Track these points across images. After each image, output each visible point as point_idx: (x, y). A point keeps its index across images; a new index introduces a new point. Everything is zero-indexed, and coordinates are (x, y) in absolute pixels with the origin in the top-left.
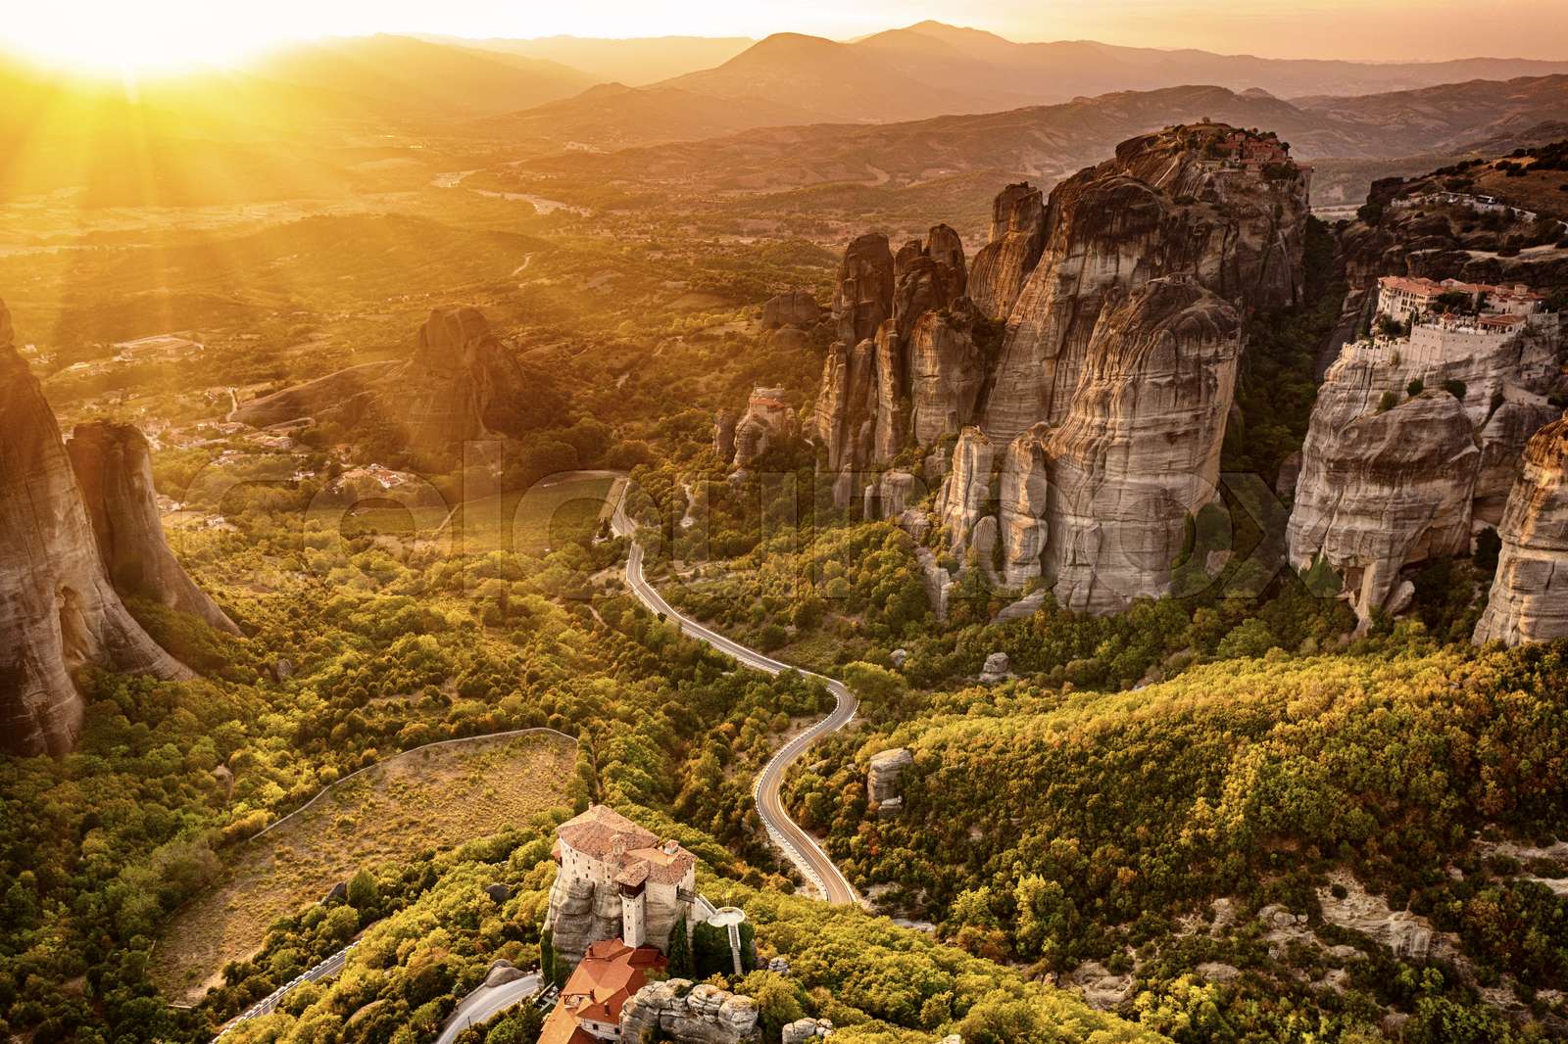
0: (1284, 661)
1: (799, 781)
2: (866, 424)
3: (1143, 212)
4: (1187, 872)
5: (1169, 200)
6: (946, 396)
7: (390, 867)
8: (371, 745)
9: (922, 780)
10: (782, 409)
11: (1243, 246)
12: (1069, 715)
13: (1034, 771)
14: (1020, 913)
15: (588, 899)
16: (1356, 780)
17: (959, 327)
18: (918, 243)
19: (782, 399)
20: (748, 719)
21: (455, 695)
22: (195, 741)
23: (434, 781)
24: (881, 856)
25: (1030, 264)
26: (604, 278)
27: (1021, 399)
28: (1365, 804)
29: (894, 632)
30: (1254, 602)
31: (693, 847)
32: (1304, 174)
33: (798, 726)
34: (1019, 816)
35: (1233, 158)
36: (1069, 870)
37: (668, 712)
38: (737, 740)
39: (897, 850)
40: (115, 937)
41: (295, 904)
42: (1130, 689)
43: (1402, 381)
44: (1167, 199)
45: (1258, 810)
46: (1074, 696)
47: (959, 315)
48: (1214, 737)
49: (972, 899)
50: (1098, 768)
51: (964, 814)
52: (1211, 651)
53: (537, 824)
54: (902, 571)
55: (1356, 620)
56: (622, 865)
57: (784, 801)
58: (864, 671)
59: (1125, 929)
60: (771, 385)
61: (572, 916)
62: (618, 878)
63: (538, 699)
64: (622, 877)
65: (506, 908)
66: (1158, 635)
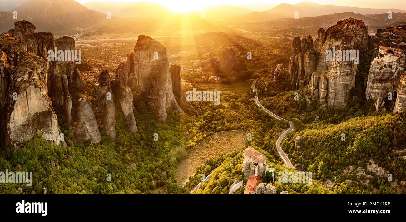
0: (365, 117)
1: (284, 142)
2: (296, 71)
3: (342, 34)
4: (346, 161)
5: (346, 32)
6: (310, 66)
7: (216, 157)
8: (212, 131)
9: (304, 142)
10: (282, 68)
11: (358, 40)
12: (329, 129)
13: (323, 140)
14: (318, 170)
15: (249, 166)
16: (375, 140)
17: (312, 54)
18: (305, 38)
19: (282, 66)
20: (275, 129)
21: (226, 122)
22: (183, 126)
23: (222, 139)
24: (297, 157)
25: (324, 42)
26: (253, 44)
27: (323, 67)
28: (376, 145)
29: (300, 112)
30: (360, 106)
31: (266, 155)
32: (367, 28)
33: (284, 131)
34: (320, 150)
35: (356, 24)
36: (327, 161)
37: (262, 127)
38: (273, 133)
39: (299, 157)
40: (169, 166)
41: (200, 164)
42: (339, 123)
43: (383, 65)
44: (346, 31)
45: (359, 147)
46: (330, 125)
47: (312, 51)
48: (353, 133)
49: (311, 166)
50: (333, 140)
51: (311, 149)
52: (353, 116)
53: (240, 150)
54: (302, 100)
55: (376, 109)
56: (254, 159)
57: (281, 146)
58: (295, 120)
59: (335, 173)
60: (280, 64)
61: (246, 169)
62: (254, 162)
63: (240, 124)
64: (254, 161)
65: (236, 167)
66: (345, 113)
